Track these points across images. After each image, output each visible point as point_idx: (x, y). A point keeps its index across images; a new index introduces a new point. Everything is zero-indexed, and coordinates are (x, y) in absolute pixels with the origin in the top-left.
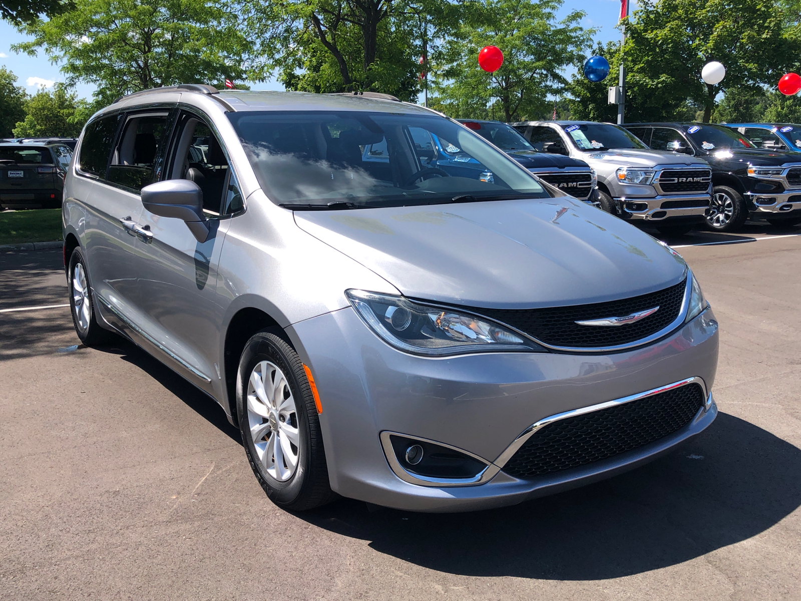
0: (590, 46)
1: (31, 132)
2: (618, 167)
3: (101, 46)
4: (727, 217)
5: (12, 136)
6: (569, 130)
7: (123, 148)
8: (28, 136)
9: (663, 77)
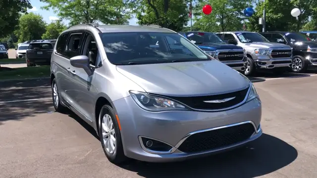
0: (255, 2)
1: (48, 37)
2: (255, 48)
3: (72, 7)
4: (300, 67)
5: (41, 39)
6: (238, 35)
7: (69, 44)
8: (46, 39)
9: (280, 15)
